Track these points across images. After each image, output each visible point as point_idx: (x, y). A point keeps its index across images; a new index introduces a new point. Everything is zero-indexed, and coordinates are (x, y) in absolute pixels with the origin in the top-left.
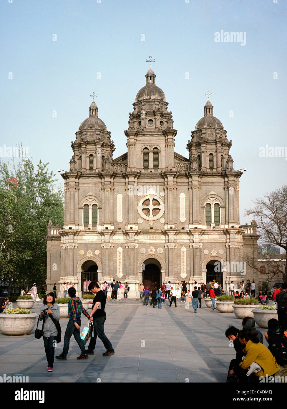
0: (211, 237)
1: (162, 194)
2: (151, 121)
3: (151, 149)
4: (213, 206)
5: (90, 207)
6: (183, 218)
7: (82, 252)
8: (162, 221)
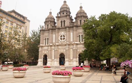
0: (80, 46)
1: (66, 33)
2: (63, 13)
3: (63, 21)
4: (81, 36)
5: (47, 39)
6: (72, 40)
7: (43, 52)
8: (66, 41)
